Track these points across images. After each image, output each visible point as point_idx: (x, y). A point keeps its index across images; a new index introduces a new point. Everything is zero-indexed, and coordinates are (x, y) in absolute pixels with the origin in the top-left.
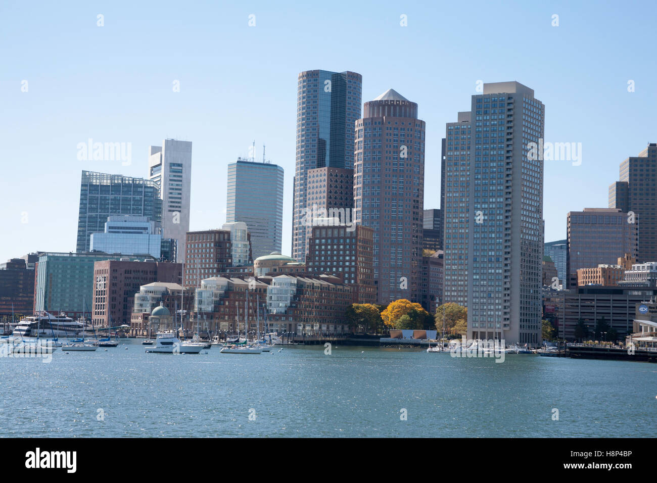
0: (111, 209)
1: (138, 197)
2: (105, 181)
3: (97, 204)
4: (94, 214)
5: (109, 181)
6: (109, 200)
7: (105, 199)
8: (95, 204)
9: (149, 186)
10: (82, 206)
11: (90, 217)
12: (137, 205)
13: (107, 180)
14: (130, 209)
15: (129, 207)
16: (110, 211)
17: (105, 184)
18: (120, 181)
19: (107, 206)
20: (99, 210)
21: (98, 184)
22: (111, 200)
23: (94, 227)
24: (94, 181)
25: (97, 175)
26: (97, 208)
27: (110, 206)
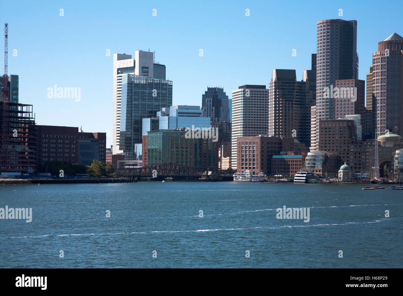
0: (148, 99)
1: (164, 92)
2: (142, 81)
3: (139, 96)
4: (137, 103)
5: (145, 81)
6: (146, 93)
7: (144, 93)
8: (137, 96)
9: (169, 84)
10: (129, 97)
11: (135, 105)
12: (164, 97)
13: (144, 80)
14: (159, 100)
15: (159, 98)
16: (147, 100)
17: (142, 83)
18: (151, 81)
19: (145, 97)
20: (140, 100)
21: (138, 83)
22: (148, 93)
23: (138, 111)
24: (136, 81)
25: (137, 77)
26: (139, 99)
27: (147, 97)
